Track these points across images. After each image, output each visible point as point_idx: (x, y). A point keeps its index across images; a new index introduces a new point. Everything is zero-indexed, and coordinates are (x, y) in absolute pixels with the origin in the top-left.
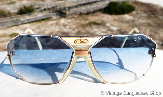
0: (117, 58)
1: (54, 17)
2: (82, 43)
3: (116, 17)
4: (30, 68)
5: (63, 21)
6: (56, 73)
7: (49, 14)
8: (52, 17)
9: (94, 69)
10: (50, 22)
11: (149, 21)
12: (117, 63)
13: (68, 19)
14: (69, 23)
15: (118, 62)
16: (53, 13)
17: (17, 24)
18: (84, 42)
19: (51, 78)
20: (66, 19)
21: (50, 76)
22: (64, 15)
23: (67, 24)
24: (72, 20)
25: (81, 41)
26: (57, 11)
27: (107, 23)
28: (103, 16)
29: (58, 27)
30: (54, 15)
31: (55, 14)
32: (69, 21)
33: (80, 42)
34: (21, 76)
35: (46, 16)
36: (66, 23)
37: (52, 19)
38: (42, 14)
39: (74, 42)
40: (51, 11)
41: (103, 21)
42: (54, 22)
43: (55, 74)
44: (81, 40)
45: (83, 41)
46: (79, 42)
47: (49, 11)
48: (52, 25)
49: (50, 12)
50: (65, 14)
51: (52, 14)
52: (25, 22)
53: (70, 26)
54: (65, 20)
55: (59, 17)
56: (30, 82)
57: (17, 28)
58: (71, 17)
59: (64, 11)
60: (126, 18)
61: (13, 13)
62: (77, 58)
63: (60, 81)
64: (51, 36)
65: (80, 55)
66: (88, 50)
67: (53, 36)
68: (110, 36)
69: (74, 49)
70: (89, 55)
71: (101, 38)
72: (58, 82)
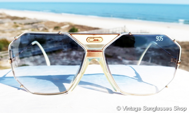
0: (135, 72)
1: (66, 50)
2: (95, 41)
3: (128, 50)
4: (35, 80)
5: (74, 53)
6: (64, 84)
7: (60, 46)
8: (63, 49)
9: (109, 74)
10: (61, 54)
11: (161, 54)
12: (134, 77)
15: (135, 75)
16: (64, 45)
17: (28, 55)
18: (97, 40)
19: (58, 88)
20: (78, 52)
21: (57, 87)
22: (76, 48)
23: (79, 56)
27: (119, 55)
28: (115, 49)
29: (69, 59)
30: (65, 47)
31: (66, 46)
33: (94, 40)
34: (23, 85)
35: (57, 48)
36: (77, 55)
37: (64, 51)
38: (54, 45)
39: (87, 40)
40: (63, 43)
41: (114, 54)
42: (65, 54)
43: (63, 85)
44: (94, 38)
46: (92, 40)
48: (63, 57)
49: (61, 44)
51: (64, 46)
52: (36, 53)
54: (76, 53)
55: (70, 49)
56: (34, 93)
57: (27, 60)
60: (138, 51)
61: (25, 44)
62: (90, 60)
63: (69, 90)
64: (60, 33)
65: (93, 56)
66: (102, 51)
67: (62, 33)
68: (128, 34)
69: (86, 49)
70: (103, 57)
71: (118, 36)
72: (66, 91)
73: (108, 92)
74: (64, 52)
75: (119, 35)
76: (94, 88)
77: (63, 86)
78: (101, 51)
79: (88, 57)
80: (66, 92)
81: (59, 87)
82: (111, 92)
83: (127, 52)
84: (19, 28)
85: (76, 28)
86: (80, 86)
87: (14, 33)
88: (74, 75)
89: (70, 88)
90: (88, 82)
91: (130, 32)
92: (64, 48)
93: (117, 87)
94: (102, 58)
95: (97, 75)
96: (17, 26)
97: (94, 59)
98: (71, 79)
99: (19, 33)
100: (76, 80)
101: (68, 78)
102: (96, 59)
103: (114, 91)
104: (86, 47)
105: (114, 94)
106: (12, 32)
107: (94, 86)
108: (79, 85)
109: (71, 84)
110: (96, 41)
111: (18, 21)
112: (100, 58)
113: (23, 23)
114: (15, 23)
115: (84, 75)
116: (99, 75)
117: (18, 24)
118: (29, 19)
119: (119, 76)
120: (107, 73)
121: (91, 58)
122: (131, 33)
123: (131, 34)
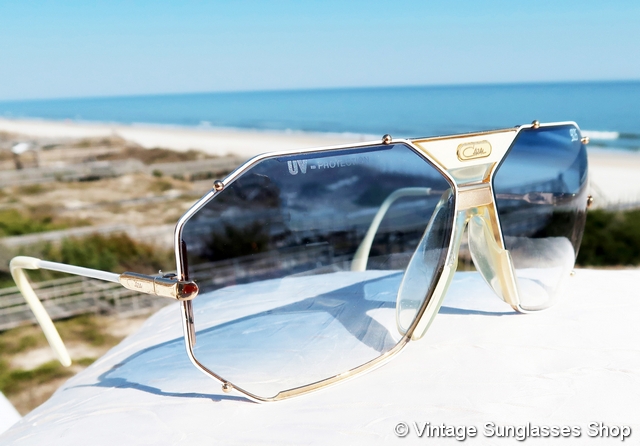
18: (481, 151)
25: (475, 146)
33: (474, 150)
84: (173, 193)
87: (155, 212)
96: (167, 187)
99: (172, 212)
106: (145, 208)
110: (478, 155)
111: (168, 168)
113: (187, 175)
114: (157, 174)
117: (167, 179)
118: (208, 157)
123: (537, 127)
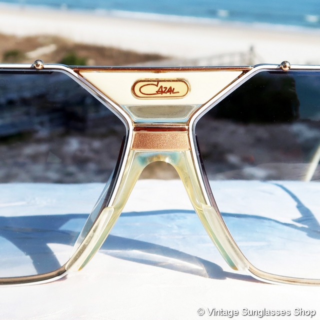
1: (43, 133)
2: (162, 92)
5: (74, 145)
6: (52, 246)
7: (25, 118)
13: (94, 136)
14: (97, 152)
15: (299, 215)
16: (38, 115)
18: (171, 90)
19: (31, 261)
20: (86, 140)
21: (28, 257)
24: (107, 141)
25: (160, 84)
26: (54, 110)
30: (42, 124)
31: (45, 118)
32: (97, 144)
33: (157, 89)
36: (85, 153)
37: (37, 136)
39: (133, 88)
40: (33, 110)
42: (43, 148)
43: (48, 249)
44: (158, 81)
45: (168, 85)
46: (153, 89)
47: (24, 109)
48: (34, 158)
49: (27, 114)
50: (82, 120)
51: (37, 120)
53: (99, 162)
54: (81, 143)
55: (60, 130)
58: (103, 130)
59: (79, 110)
62: (143, 160)
63: (70, 266)
64: (40, 67)
65: (154, 148)
66: (187, 127)
67: (45, 66)
68: (276, 67)
69: (130, 121)
70: (191, 149)
71: (243, 74)
72: (62, 269)
73: (205, 272)
74: (39, 141)
75: (245, 72)
76: (157, 260)
77: (49, 253)
78: (182, 130)
79: (137, 151)
80: (59, 274)
81: (32, 258)
82: (216, 272)
83: (259, 141)
85: (82, 54)
86: (106, 253)
88: (85, 216)
89: (76, 259)
90: (136, 238)
91: (284, 63)
92: (38, 127)
93: (237, 254)
94: (185, 154)
95: (166, 215)
97: (157, 156)
98: (77, 230)
100: (94, 231)
101: (65, 227)
102: (165, 155)
103: (227, 268)
104: (131, 114)
105: (228, 280)
107: (157, 253)
108: (102, 250)
109: (77, 246)
110: (164, 95)
112: (179, 151)
115: (123, 215)
116: (172, 215)
119: (243, 220)
120: (203, 206)
121: (147, 152)
122: (287, 65)
123: (287, 69)
